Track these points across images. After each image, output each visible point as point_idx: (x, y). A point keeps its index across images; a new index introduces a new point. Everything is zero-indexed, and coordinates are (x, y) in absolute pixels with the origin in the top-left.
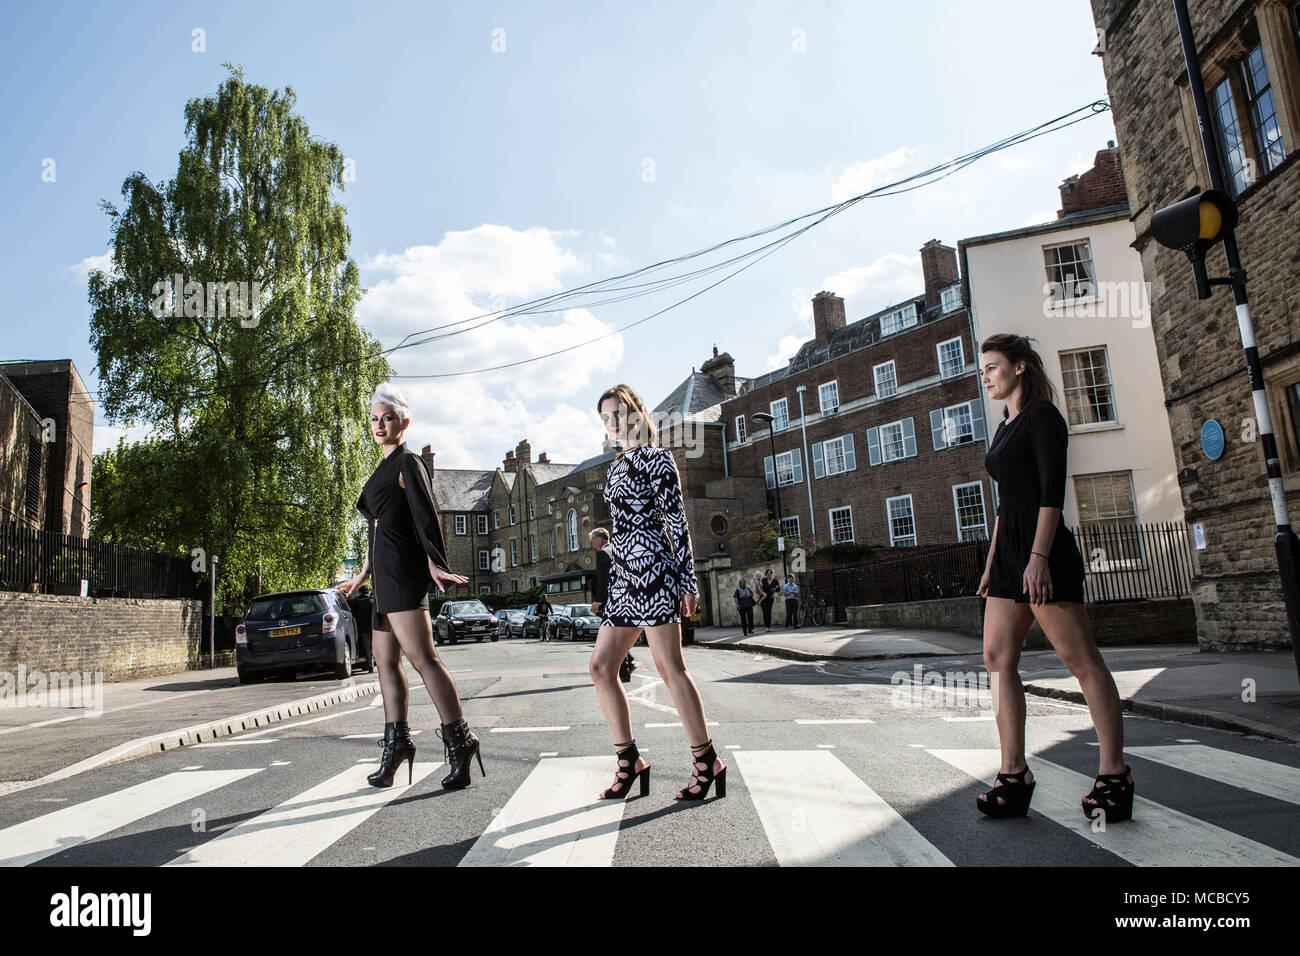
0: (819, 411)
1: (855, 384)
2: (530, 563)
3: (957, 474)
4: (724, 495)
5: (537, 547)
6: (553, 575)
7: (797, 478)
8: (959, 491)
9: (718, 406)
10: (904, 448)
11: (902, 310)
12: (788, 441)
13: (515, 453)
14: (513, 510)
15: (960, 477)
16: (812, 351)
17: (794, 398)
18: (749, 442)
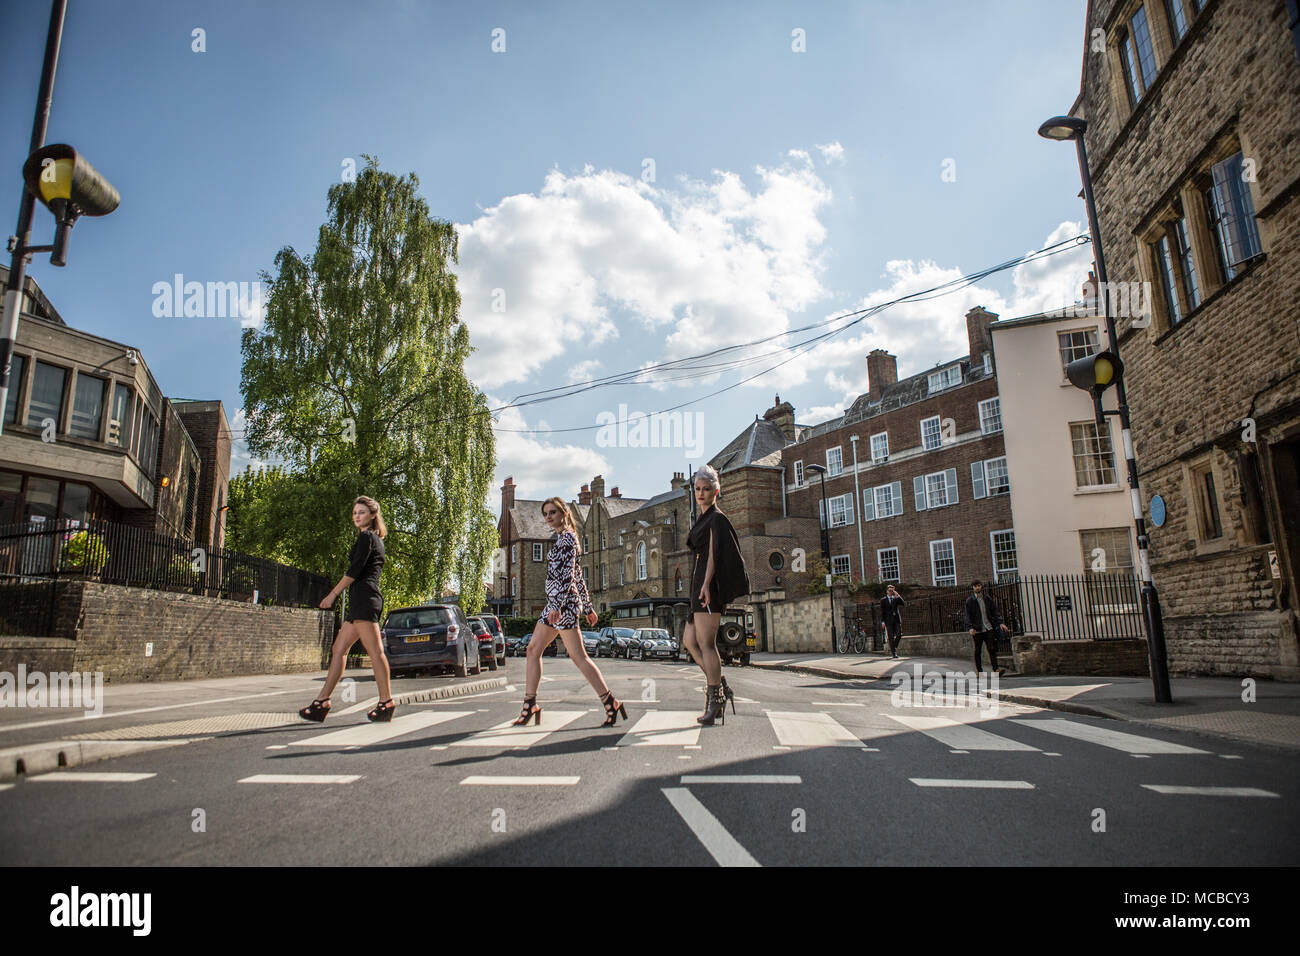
0: (870, 460)
1: (904, 437)
2: (601, 590)
3: (995, 522)
4: (781, 533)
5: (607, 575)
6: (622, 601)
7: (849, 519)
8: (996, 536)
9: (779, 452)
10: (947, 496)
11: (949, 370)
12: (841, 486)
13: (589, 488)
14: (586, 540)
15: (996, 524)
16: (866, 404)
17: (848, 447)
18: (806, 485)
